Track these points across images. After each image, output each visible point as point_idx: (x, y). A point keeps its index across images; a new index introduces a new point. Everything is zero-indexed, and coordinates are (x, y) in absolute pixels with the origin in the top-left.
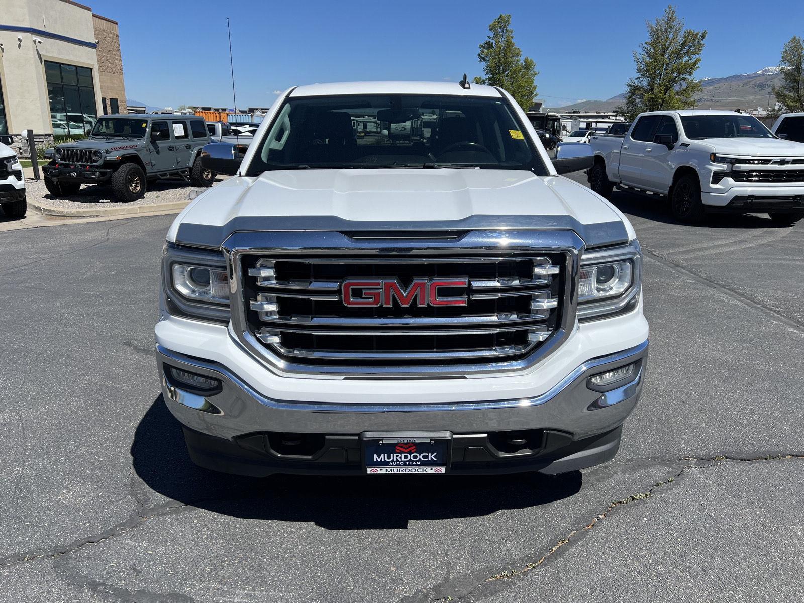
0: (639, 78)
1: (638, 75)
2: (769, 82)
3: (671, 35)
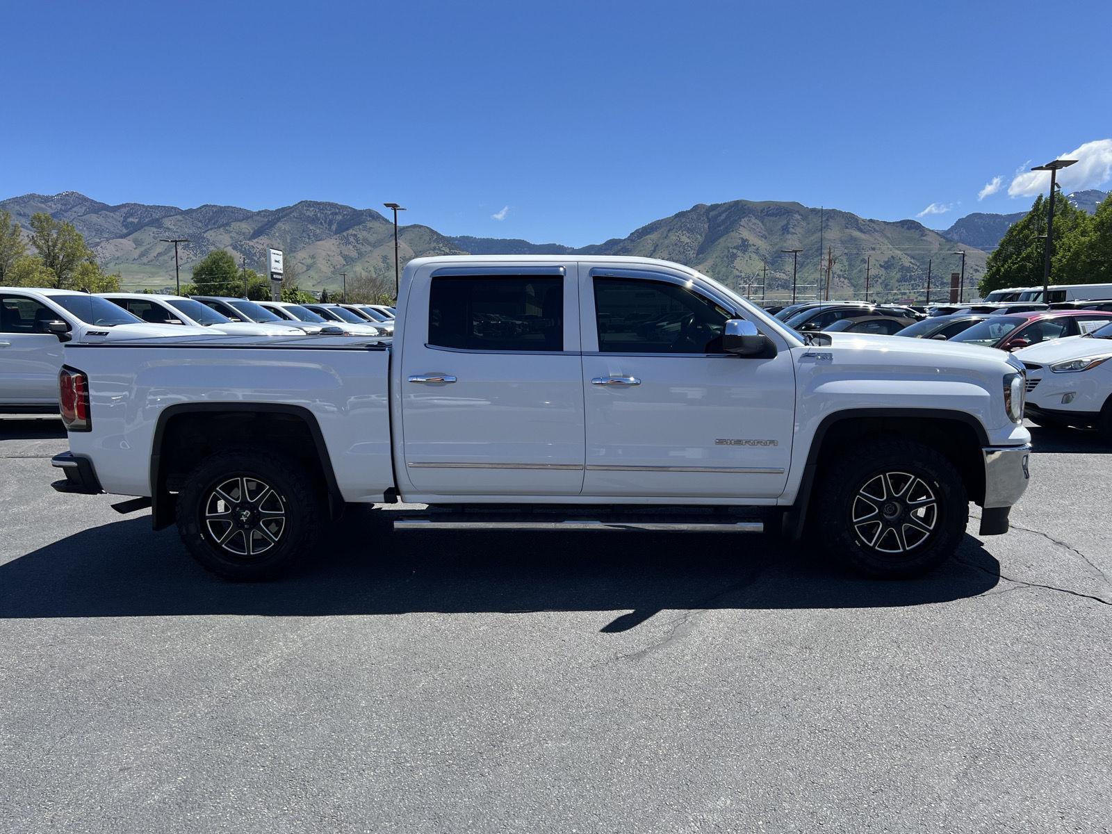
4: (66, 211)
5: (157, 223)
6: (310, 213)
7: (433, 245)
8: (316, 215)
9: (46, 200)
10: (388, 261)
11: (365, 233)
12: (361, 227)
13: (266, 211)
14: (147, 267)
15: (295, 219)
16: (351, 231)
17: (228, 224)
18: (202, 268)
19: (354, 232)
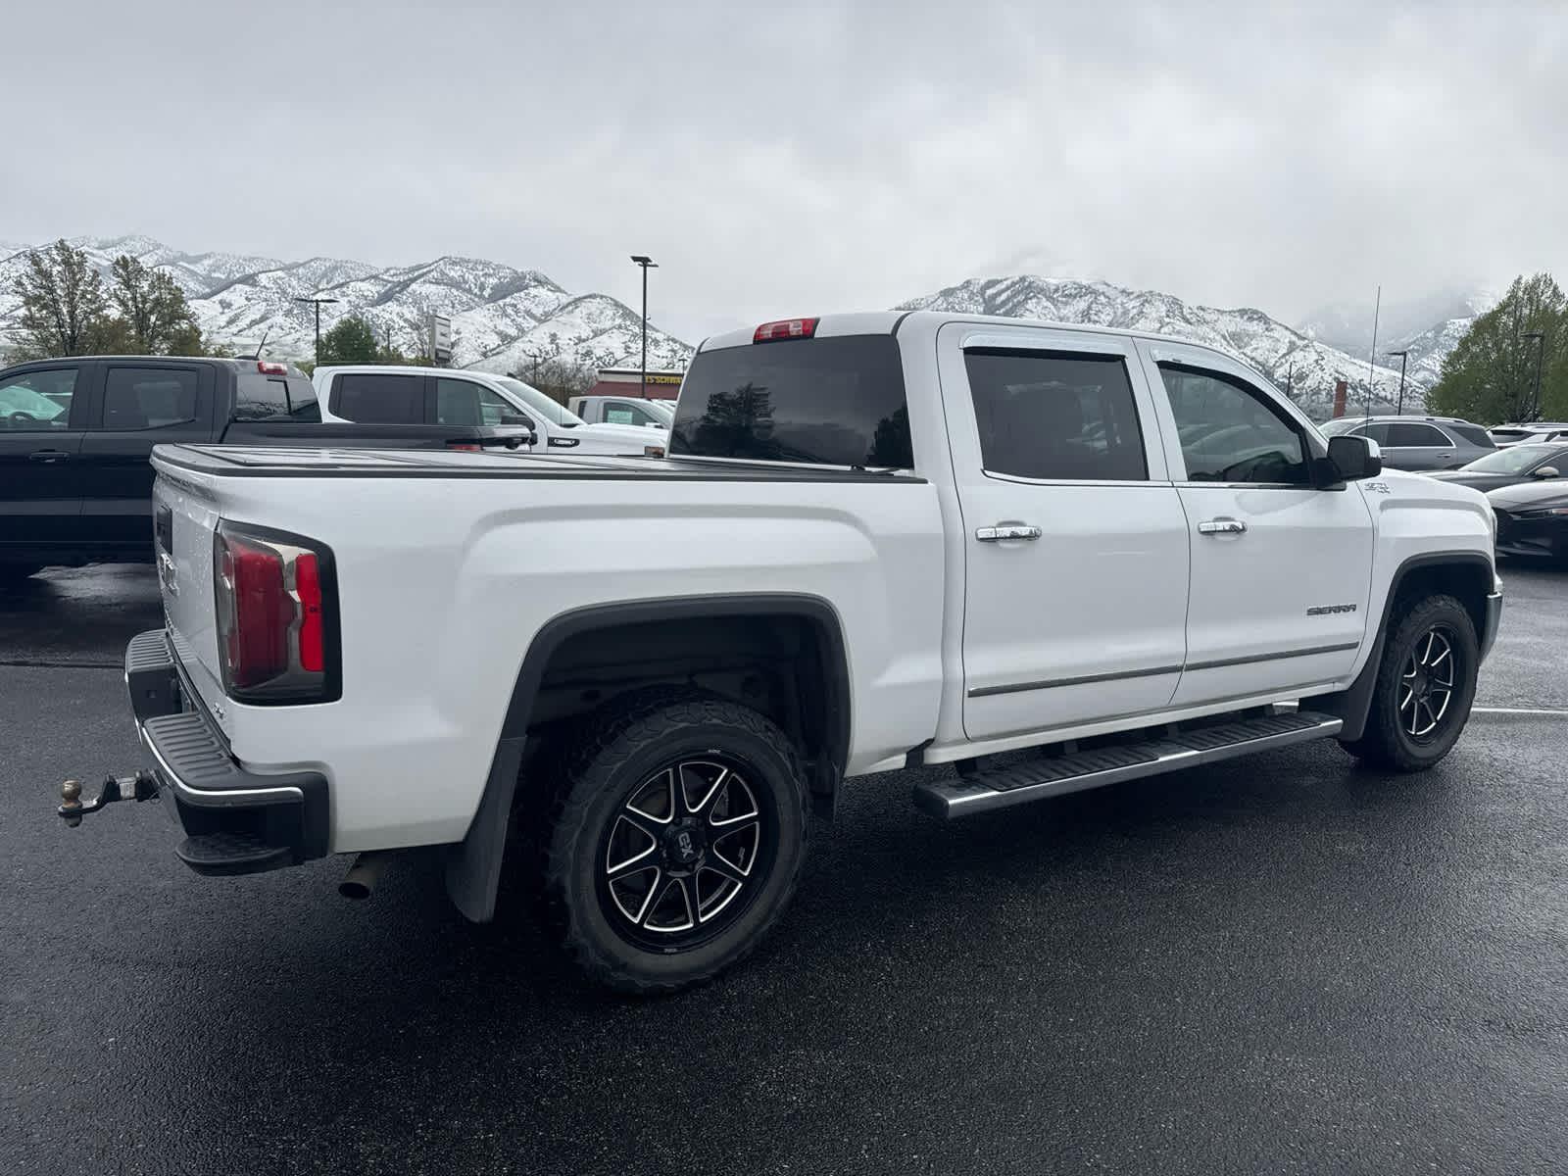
5: (251, 280)
6: (456, 274)
7: (618, 321)
8: (463, 277)
11: (527, 303)
12: (522, 294)
13: (396, 268)
16: (508, 300)
17: (345, 284)
19: (513, 301)
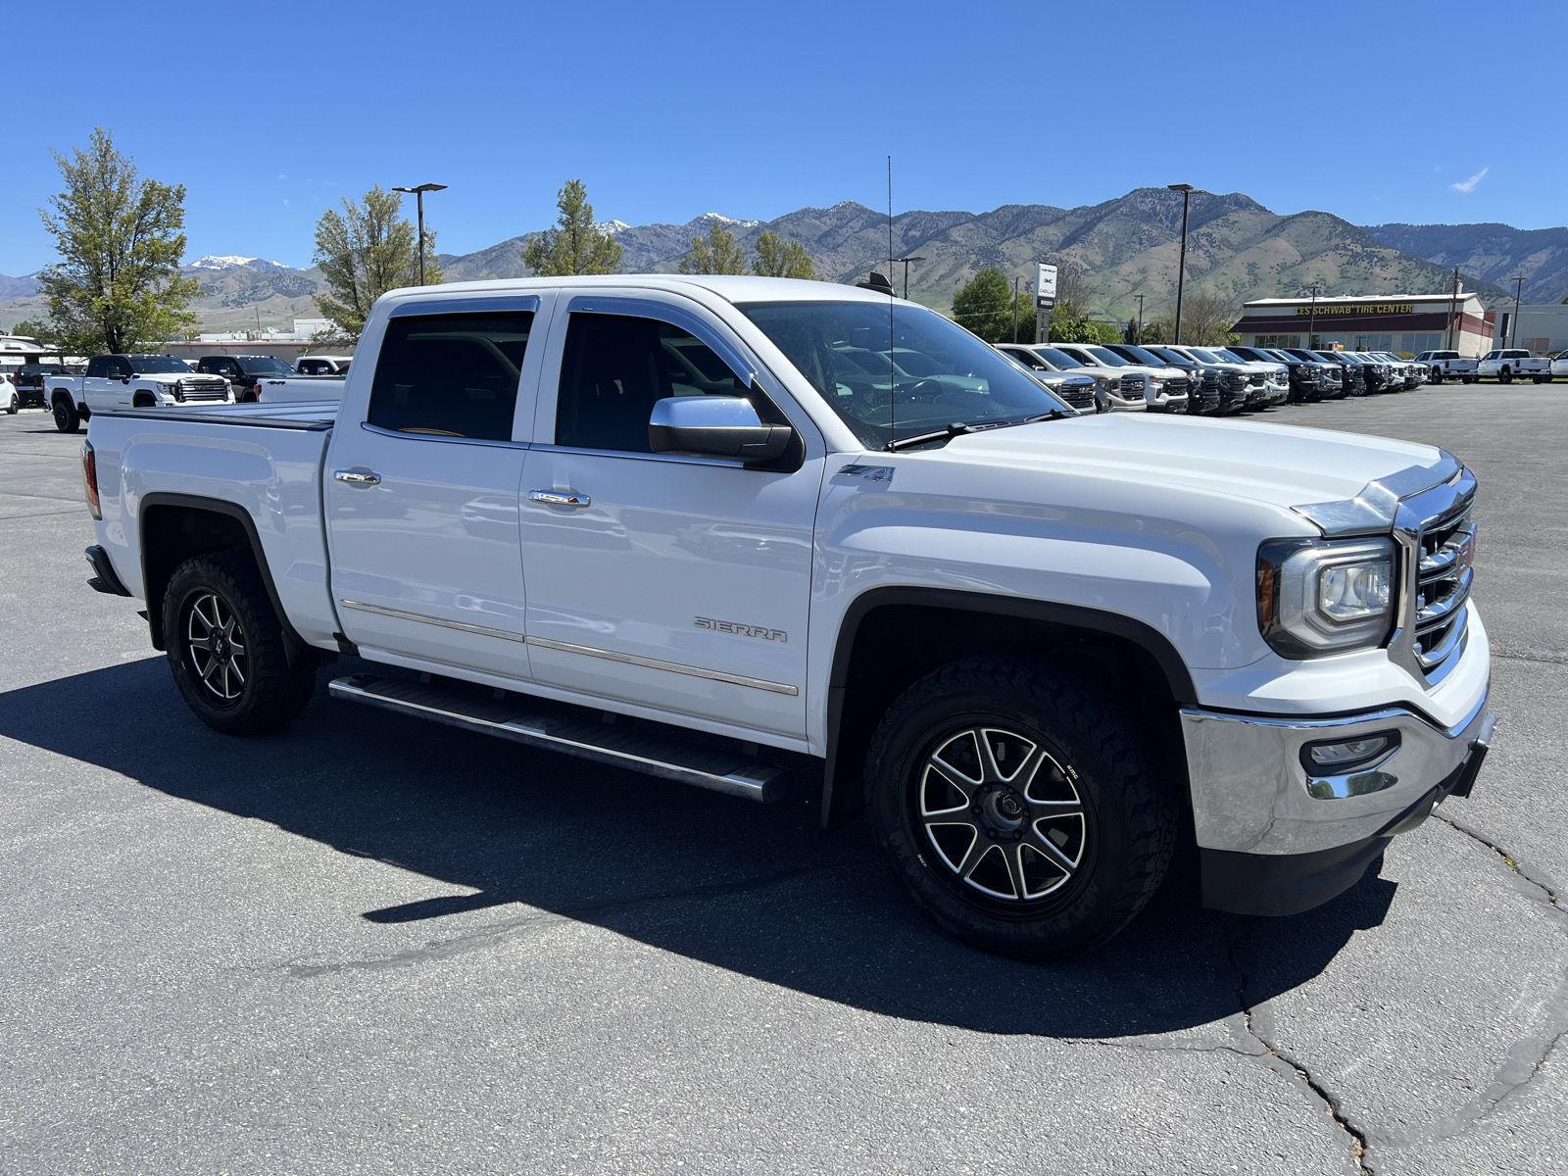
0: (64, 265)
1: (64, 259)
2: (219, 282)
3: (115, 187)
4: (841, 227)
5: (942, 235)
6: (1146, 207)
8: (1154, 209)
9: (821, 214)
10: (1257, 271)
11: (1225, 231)
12: (1220, 221)
13: (1083, 208)
14: (925, 294)
15: (1123, 217)
16: (1203, 230)
17: (1031, 230)
18: (966, 294)
19: (1208, 230)
